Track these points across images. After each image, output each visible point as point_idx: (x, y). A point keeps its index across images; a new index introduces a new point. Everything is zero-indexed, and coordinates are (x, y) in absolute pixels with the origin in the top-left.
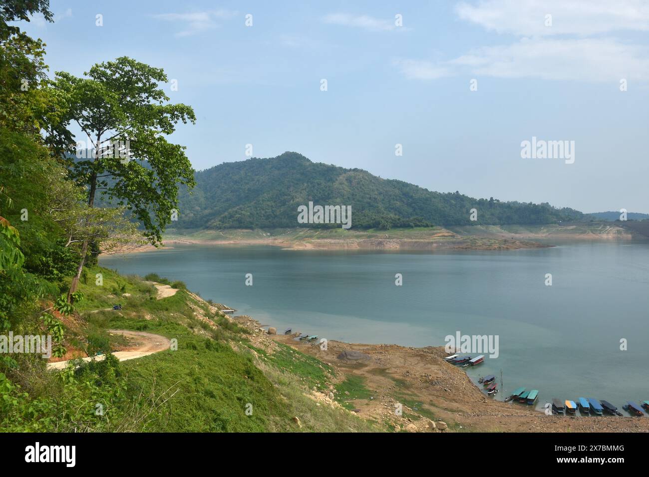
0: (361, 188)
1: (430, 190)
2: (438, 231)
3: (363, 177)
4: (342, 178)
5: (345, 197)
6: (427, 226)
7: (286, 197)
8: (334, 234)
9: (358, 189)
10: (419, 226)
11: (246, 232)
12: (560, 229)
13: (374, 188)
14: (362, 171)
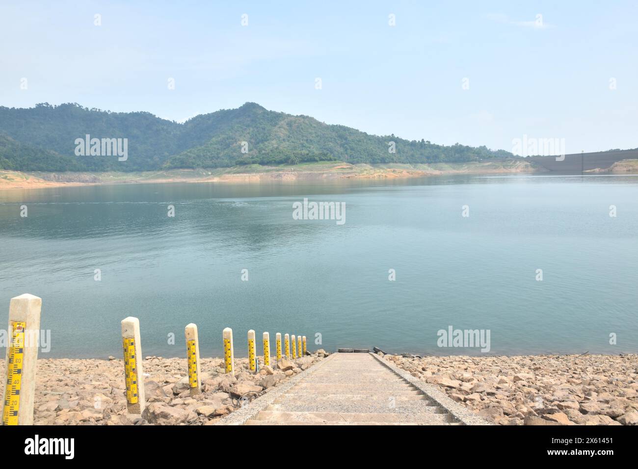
0: (300, 131)
1: (369, 134)
2: (339, 164)
3: (303, 122)
4: (283, 123)
5: (281, 139)
6: (330, 160)
7: (230, 140)
8: (248, 169)
9: (297, 132)
10: (324, 160)
11: (187, 171)
12: (478, 165)
13: (313, 131)
14: (307, 117)
